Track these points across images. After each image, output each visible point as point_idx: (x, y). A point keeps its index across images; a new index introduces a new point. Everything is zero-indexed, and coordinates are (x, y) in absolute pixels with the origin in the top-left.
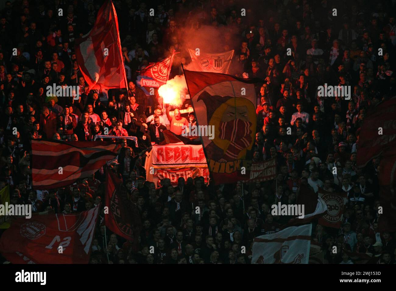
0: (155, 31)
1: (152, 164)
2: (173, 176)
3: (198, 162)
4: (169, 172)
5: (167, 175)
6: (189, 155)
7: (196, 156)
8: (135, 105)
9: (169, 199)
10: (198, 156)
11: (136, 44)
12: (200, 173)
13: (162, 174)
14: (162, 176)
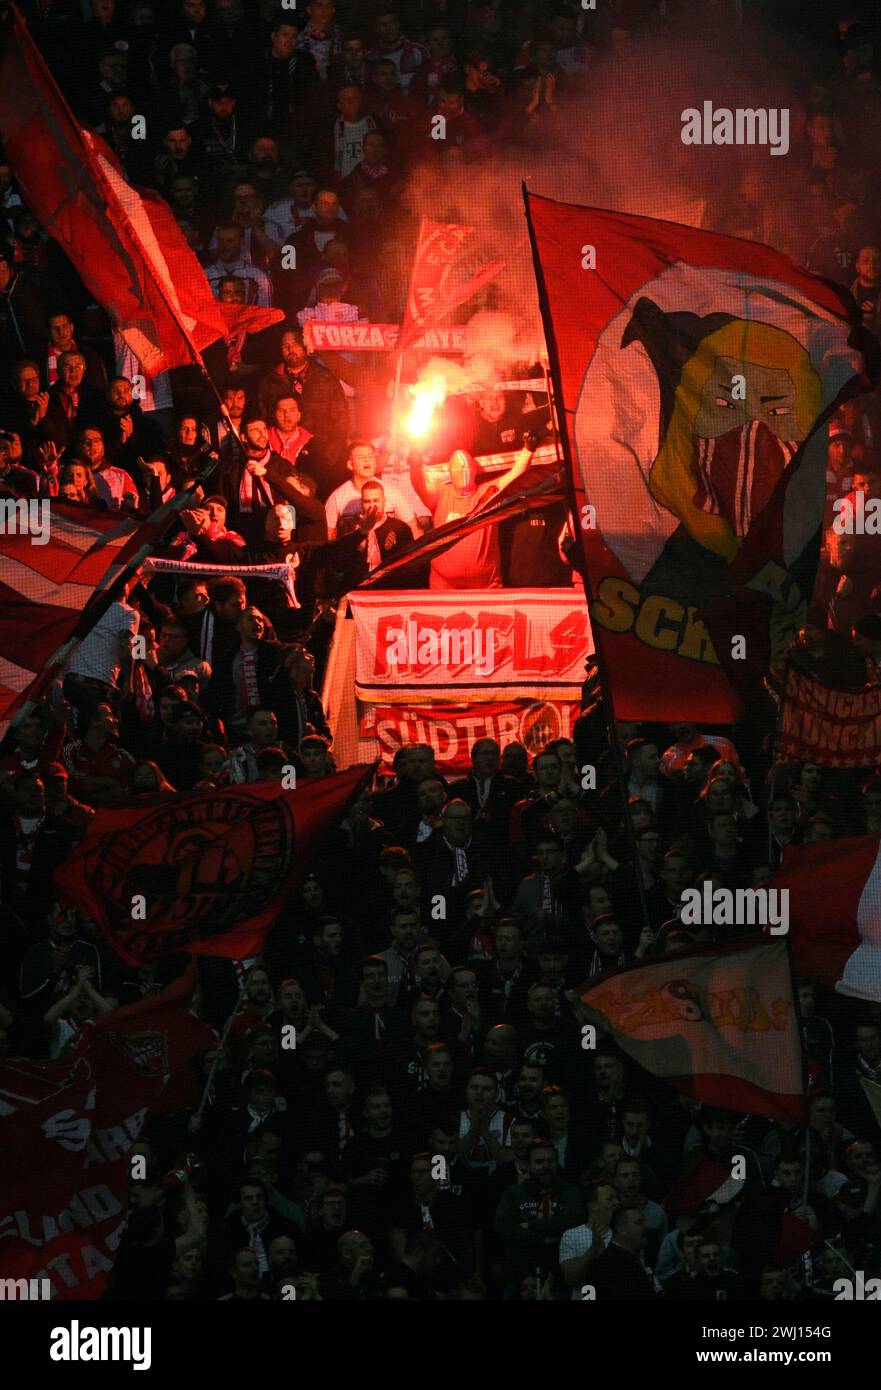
0: (369, 121)
1: (356, 683)
2: (443, 736)
3: (550, 680)
4: (425, 717)
5: (416, 732)
6: (512, 648)
7: (539, 654)
8: (295, 436)
9: (425, 831)
10: (551, 653)
11: (298, 174)
12: (555, 727)
13: (398, 726)
14: (395, 734)
